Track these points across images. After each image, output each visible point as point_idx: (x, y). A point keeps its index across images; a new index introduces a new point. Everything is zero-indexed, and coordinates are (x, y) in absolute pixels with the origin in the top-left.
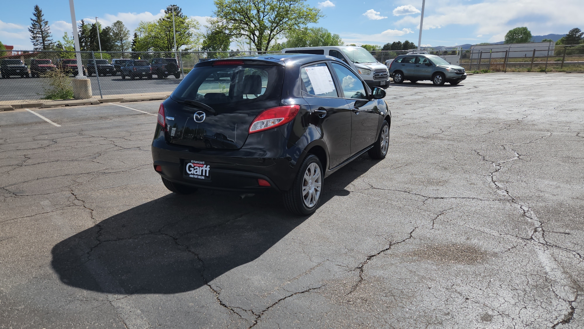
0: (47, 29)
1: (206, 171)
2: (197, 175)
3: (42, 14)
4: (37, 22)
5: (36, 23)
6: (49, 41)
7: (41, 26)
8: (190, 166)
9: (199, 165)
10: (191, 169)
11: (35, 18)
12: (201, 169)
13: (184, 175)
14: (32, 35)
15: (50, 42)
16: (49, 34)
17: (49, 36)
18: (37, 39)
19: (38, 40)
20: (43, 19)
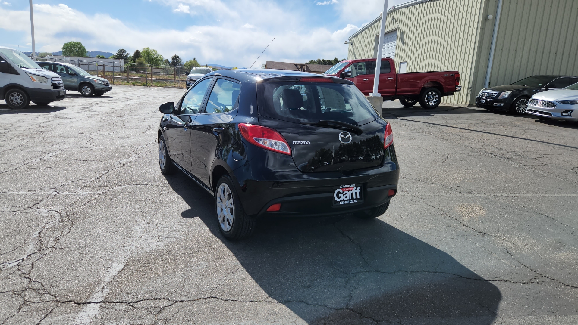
1: (356, 193)
2: (347, 200)
8: (339, 193)
9: (348, 189)
10: (340, 195)
12: (351, 192)
13: (333, 204)
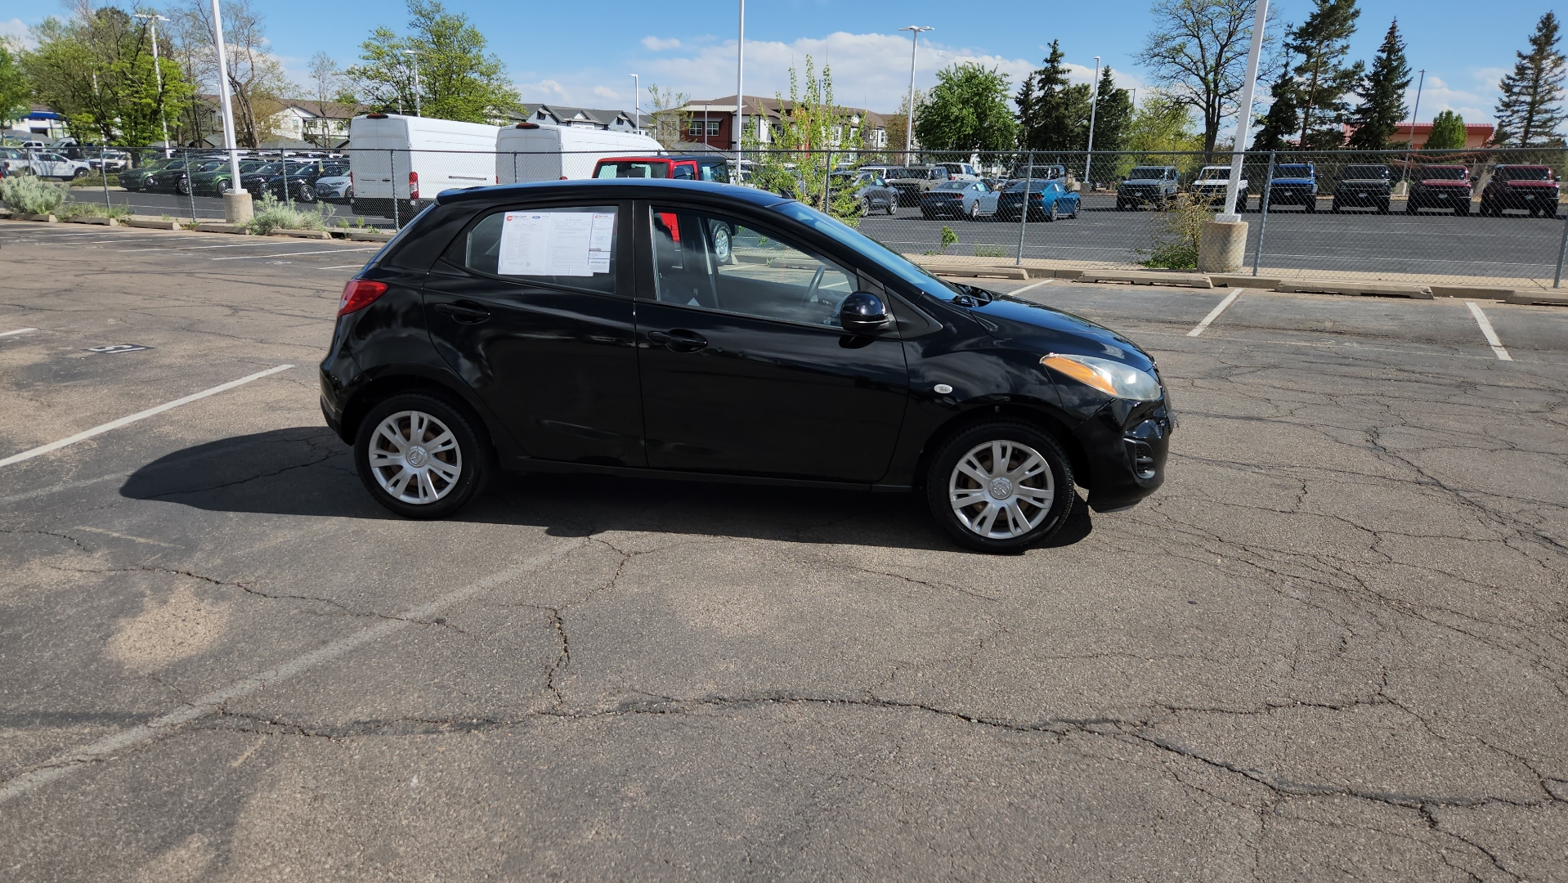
0: (1555, 79)
3: (1555, 38)
4: (1531, 59)
5: (1529, 65)
6: (1546, 111)
7: (1541, 70)
11: (1529, 50)
14: (1506, 100)
15: (1548, 116)
16: (1554, 93)
17: (1550, 100)
18: (1516, 108)
19: (1518, 111)
20: (1554, 51)
